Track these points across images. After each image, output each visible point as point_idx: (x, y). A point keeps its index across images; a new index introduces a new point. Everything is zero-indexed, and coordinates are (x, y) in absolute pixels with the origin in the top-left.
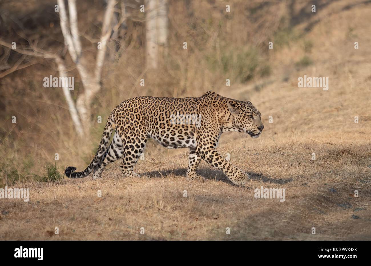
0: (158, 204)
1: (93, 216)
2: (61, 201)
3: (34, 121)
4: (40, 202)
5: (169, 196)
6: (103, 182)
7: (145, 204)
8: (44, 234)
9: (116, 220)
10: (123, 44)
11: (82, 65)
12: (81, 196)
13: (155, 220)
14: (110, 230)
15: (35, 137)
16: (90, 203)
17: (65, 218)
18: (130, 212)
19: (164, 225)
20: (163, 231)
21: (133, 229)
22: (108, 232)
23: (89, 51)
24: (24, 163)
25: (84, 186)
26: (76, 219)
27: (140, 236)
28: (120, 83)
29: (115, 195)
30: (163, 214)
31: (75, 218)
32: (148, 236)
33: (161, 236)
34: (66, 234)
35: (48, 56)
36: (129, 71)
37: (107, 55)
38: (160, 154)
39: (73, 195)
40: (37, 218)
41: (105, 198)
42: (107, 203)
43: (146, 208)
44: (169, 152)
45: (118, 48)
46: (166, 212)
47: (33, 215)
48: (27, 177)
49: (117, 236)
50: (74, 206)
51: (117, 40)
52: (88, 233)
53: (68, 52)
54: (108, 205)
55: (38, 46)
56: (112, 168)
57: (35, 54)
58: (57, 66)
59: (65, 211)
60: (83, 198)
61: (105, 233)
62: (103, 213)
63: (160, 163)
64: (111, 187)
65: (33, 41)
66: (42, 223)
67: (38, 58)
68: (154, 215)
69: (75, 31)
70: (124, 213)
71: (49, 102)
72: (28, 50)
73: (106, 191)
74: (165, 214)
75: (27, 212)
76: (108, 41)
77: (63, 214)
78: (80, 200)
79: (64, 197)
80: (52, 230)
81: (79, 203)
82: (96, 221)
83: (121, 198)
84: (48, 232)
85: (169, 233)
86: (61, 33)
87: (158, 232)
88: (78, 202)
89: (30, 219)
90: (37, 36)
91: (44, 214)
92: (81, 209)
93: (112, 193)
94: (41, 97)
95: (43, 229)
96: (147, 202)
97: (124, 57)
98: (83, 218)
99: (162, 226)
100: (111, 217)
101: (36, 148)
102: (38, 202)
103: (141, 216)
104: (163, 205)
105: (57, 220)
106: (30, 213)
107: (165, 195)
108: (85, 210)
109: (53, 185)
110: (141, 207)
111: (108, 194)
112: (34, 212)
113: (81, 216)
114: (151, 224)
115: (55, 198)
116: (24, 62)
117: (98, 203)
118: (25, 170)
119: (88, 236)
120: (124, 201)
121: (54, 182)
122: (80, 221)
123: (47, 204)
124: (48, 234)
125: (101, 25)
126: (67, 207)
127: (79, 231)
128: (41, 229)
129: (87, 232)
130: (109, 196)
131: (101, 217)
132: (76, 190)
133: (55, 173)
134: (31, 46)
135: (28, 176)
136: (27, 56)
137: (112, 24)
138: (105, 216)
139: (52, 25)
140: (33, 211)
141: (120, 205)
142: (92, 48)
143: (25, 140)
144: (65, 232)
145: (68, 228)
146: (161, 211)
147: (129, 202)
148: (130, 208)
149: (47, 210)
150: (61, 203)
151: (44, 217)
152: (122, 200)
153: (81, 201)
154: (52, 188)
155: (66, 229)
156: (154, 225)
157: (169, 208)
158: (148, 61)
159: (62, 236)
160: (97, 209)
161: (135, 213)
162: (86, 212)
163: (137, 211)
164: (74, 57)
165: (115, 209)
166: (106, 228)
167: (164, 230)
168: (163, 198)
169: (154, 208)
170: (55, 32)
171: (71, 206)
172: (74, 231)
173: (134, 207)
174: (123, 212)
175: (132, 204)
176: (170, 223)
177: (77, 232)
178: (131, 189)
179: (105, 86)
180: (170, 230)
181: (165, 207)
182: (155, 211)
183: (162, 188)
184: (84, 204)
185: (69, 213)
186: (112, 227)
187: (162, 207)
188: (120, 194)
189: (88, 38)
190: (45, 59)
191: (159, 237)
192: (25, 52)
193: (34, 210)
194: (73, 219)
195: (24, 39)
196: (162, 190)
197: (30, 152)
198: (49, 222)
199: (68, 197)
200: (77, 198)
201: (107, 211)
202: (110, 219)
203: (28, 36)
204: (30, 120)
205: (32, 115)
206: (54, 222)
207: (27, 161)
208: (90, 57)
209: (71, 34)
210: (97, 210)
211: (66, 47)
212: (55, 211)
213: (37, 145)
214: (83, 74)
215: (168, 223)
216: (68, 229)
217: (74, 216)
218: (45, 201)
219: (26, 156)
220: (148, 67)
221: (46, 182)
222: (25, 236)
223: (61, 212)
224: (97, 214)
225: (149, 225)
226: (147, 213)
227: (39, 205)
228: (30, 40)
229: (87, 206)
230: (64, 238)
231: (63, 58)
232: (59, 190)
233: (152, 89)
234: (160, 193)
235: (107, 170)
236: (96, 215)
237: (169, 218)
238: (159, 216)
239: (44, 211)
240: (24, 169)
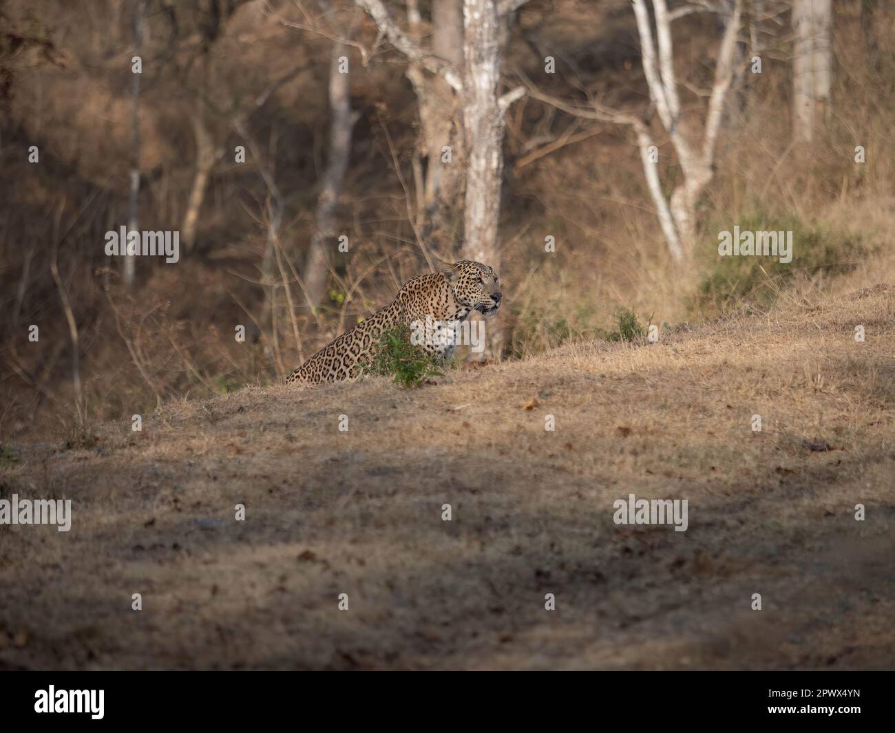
0: (813, 381)
1: (700, 400)
2: (642, 375)
3: (597, 233)
4: (607, 376)
5: (833, 367)
6: (717, 342)
7: (791, 380)
8: (612, 433)
9: (739, 408)
10: (752, 100)
11: (681, 135)
12: (679, 365)
13: (809, 408)
14: (729, 426)
15: (598, 262)
16: (694, 379)
17: (649, 405)
18: (765, 395)
19: (825, 418)
20: (823, 428)
21: (769, 425)
22: (725, 430)
23: (693, 111)
24: (578, 307)
25: (683, 348)
26: (670, 407)
27: (782, 436)
28: (747, 167)
29: (737, 364)
30: (824, 399)
31: (668, 404)
32: (796, 437)
33: (818, 438)
34: (652, 433)
35: (621, 119)
36: (764, 146)
37: (725, 118)
38: (817, 292)
39: (664, 365)
40: (601, 404)
41: (721, 370)
42: (724, 377)
43: (792, 387)
44: (834, 289)
45: (743, 105)
46: (827, 394)
47: (594, 399)
48: (583, 333)
49: (742, 436)
50: (665, 384)
51: (742, 91)
52: (690, 432)
53: (656, 112)
54: (726, 381)
55: (603, 102)
56: (733, 317)
57: (598, 116)
58: (636, 137)
59: (651, 392)
60: (682, 369)
61: (720, 430)
62: (717, 397)
63: (818, 308)
64: (730, 351)
65: (595, 93)
66: (609, 413)
67: (603, 124)
68: (807, 400)
69: (668, 76)
70: (754, 396)
71: (622, 201)
72: (586, 109)
73: (721, 358)
74: (826, 398)
75: (584, 394)
76: (727, 94)
77: (647, 398)
78: (677, 372)
79: (648, 368)
80: (627, 426)
81: (675, 378)
82: (704, 410)
83: (749, 370)
84: (620, 428)
85: (833, 432)
86: (643, 79)
87: (813, 430)
88: (674, 376)
89: (589, 405)
90: (600, 85)
91: (613, 398)
92: (679, 389)
93: (733, 360)
94: (607, 192)
95: (610, 423)
96: (795, 378)
97: (755, 123)
98: (682, 405)
99: (821, 419)
100: (730, 404)
101: (599, 281)
102: (603, 376)
103: (783, 401)
104: (822, 382)
105: (636, 409)
106: (589, 396)
107: (825, 365)
108: (685, 390)
109: (629, 347)
110: (783, 385)
111: (726, 363)
112: (595, 394)
113: (677, 401)
114: (801, 415)
115: (633, 369)
116: (579, 130)
117: (709, 379)
118: (580, 321)
119: (690, 436)
120: (754, 375)
121: (631, 340)
122: (676, 411)
123: (619, 379)
124: (619, 432)
125: (714, 64)
126: (654, 386)
127: (675, 428)
128: (608, 424)
129: (689, 430)
130: (728, 366)
131: (713, 403)
132: (669, 356)
133: (633, 326)
134: (590, 102)
135: (585, 330)
136: (585, 120)
137: (734, 62)
138: (720, 401)
139: (628, 66)
140: (593, 392)
141: (746, 381)
142: (699, 106)
143: (580, 268)
144: (649, 429)
145: (655, 423)
146: (818, 394)
147: (763, 376)
148: (764, 387)
149: (619, 391)
150: (643, 379)
151: (612, 403)
152: (750, 373)
153: (679, 375)
154: (626, 351)
155: (651, 423)
156: (807, 417)
157: (832, 388)
158: (797, 128)
159: (644, 437)
160: (707, 389)
161: (773, 397)
162: (685, 395)
163: (776, 393)
164: (667, 121)
165: (738, 388)
166: (721, 422)
167: (825, 426)
168: (823, 370)
169: (806, 388)
170: (633, 78)
171: (660, 383)
172: (666, 428)
173: (771, 385)
174: (752, 393)
175: (768, 380)
176: (835, 414)
177: (672, 430)
178: (767, 353)
179: (721, 173)
180: (834, 427)
181: (825, 385)
182: (808, 393)
183: (820, 352)
184: (683, 380)
185: (656, 396)
186: (732, 421)
187: (821, 386)
188: (747, 362)
189: (691, 87)
190: (615, 125)
191: (815, 439)
192: (580, 113)
193: (595, 391)
194: (664, 407)
195: (579, 90)
196: (822, 355)
197: (588, 289)
198: (623, 412)
199: (655, 368)
200: (671, 369)
201: (725, 392)
202: (729, 407)
203: (585, 83)
204: (589, 232)
205: (593, 223)
206: (632, 411)
207: (583, 305)
208: (695, 121)
209: (661, 81)
210: (707, 392)
211: (651, 104)
212: (632, 392)
213: (600, 276)
214: (683, 152)
215: (830, 414)
216: (655, 425)
217: (666, 401)
218: (615, 375)
219: (582, 295)
220: (797, 138)
221: (617, 341)
222: (580, 435)
223: (643, 395)
224: (707, 398)
225: (798, 418)
226: (795, 396)
227: (605, 381)
228: (589, 91)
229: (690, 383)
230: (647, 439)
231: (647, 123)
232: (639, 355)
233: (803, 177)
234: (817, 360)
235: (724, 320)
236: (705, 400)
237: (833, 405)
238: (815, 402)
239: (613, 392)
240: (578, 318)
